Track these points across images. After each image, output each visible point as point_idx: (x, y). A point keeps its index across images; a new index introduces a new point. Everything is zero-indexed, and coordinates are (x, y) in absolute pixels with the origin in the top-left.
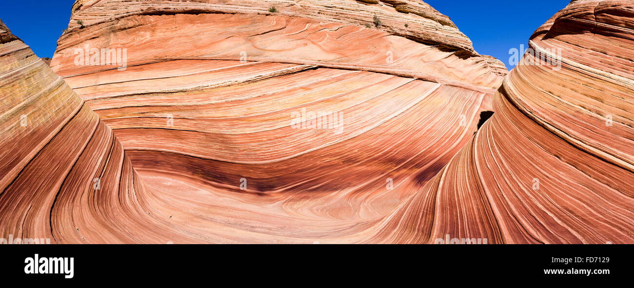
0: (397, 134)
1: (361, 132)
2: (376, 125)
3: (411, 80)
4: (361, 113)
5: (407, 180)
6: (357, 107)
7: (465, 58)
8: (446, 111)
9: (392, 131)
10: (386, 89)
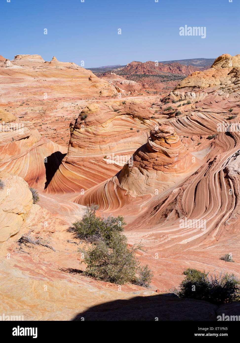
0: (30, 173)
1: (26, 175)
2: (27, 172)
3: (25, 156)
4: (23, 170)
5: (35, 182)
6: (22, 169)
7: (29, 138)
8: (33, 162)
9: (29, 173)
10: (23, 161)
